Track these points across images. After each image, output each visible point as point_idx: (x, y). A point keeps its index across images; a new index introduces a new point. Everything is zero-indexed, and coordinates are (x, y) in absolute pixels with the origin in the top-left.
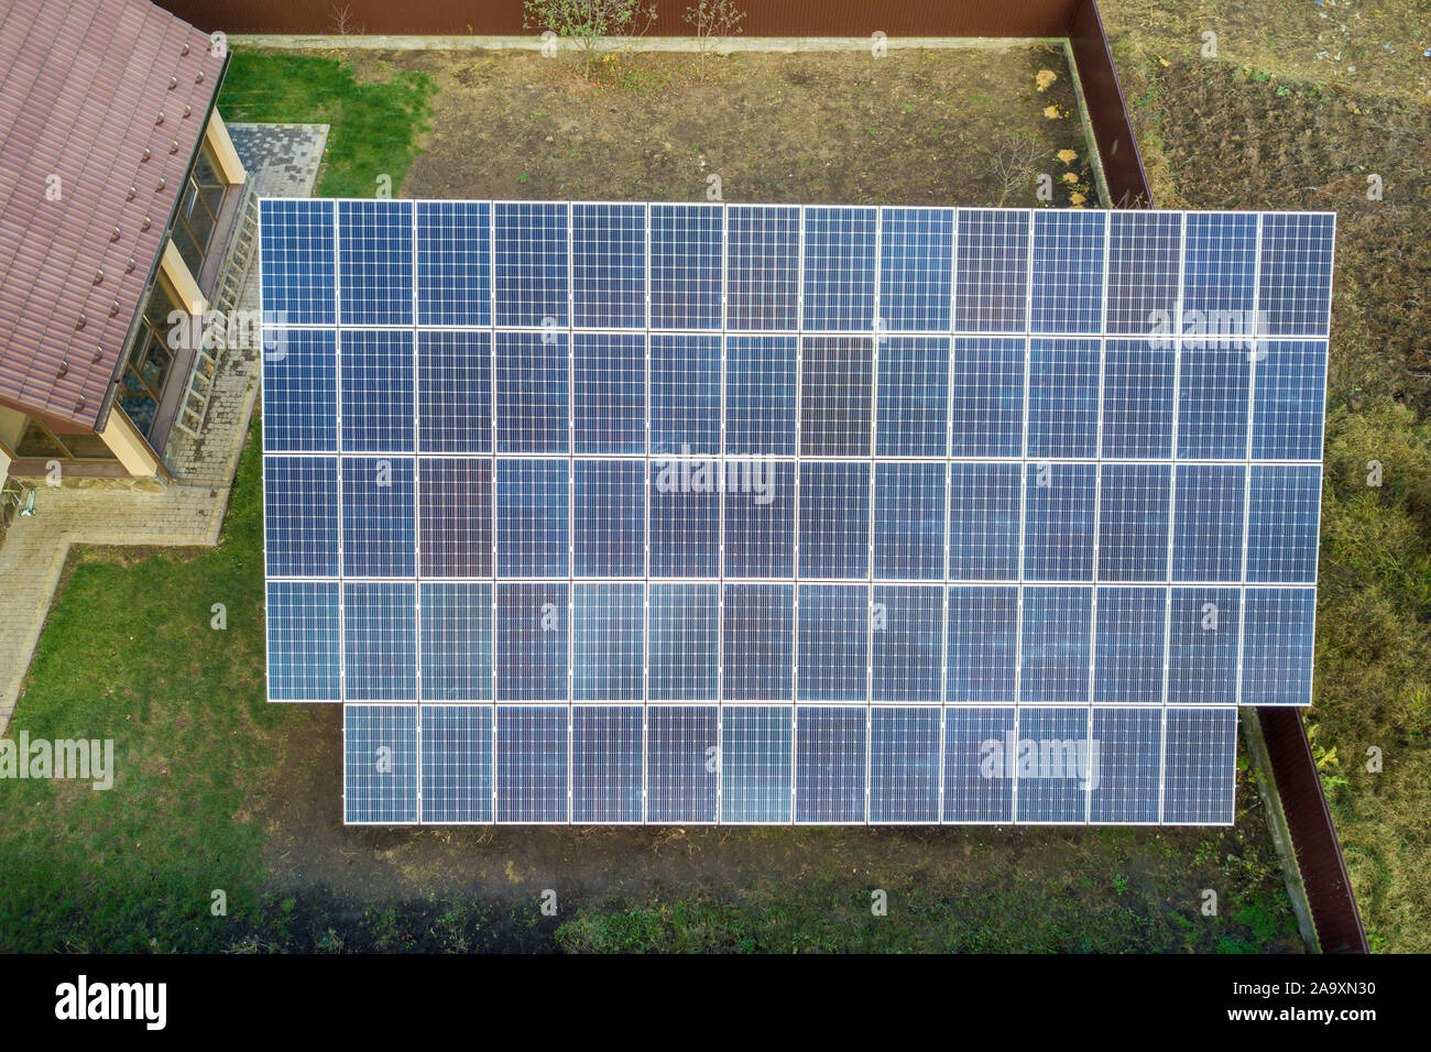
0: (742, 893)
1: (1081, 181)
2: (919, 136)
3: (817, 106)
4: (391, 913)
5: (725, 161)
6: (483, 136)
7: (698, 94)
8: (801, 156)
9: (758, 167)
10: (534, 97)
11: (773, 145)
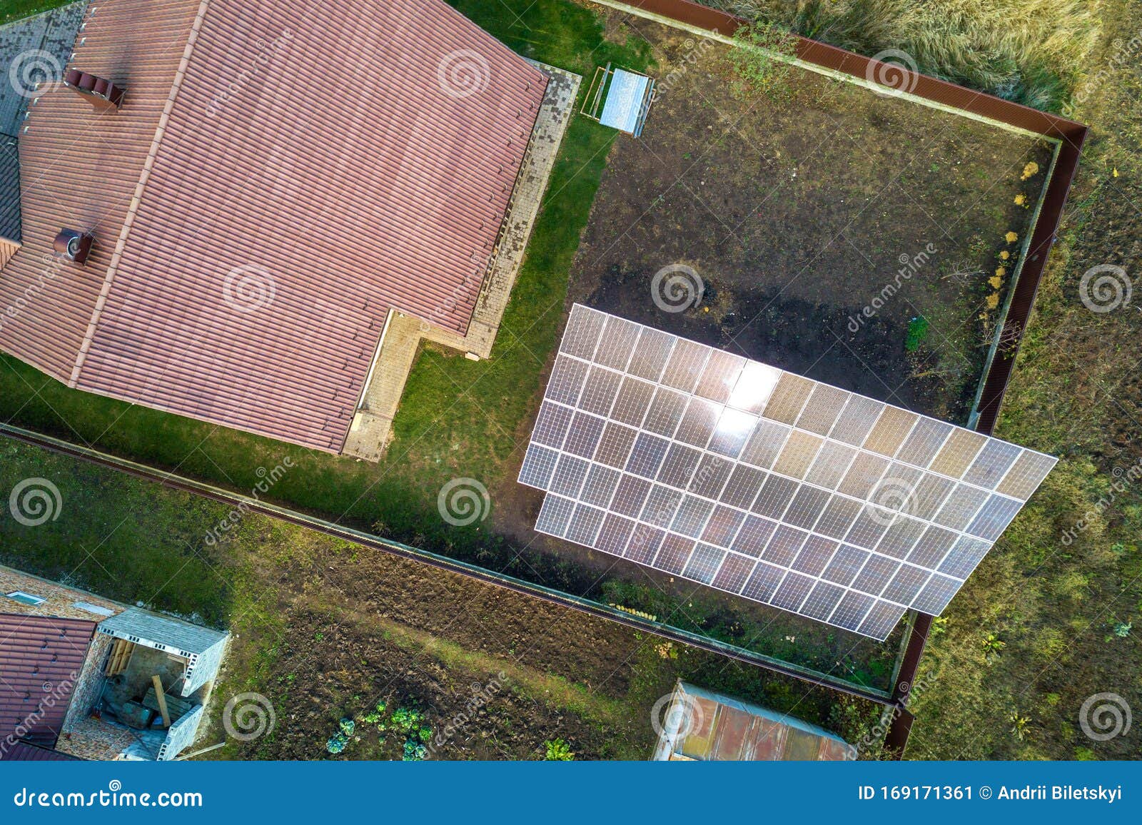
0: (679, 593)
1: (1009, 260)
2: (931, 194)
3: (879, 149)
4: (540, 555)
5: (808, 178)
6: (671, 112)
7: (811, 116)
8: (854, 187)
9: (825, 189)
10: (710, 86)
11: (841, 173)
